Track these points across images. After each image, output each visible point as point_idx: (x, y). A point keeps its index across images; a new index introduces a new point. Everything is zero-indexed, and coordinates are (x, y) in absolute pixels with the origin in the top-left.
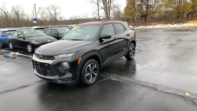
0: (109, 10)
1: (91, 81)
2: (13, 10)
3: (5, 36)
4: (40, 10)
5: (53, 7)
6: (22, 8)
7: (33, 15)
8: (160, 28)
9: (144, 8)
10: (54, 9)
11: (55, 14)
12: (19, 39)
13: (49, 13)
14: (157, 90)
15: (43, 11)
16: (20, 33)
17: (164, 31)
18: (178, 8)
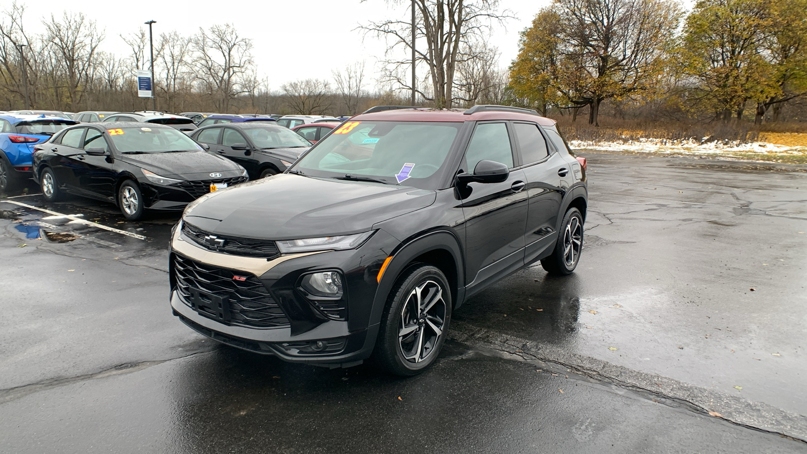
0: (451, 67)
1: (420, 357)
2: (51, 40)
3: (26, 141)
4: (166, 47)
5: (222, 39)
6: (91, 35)
7: (134, 64)
8: (655, 154)
9: (592, 69)
10: (225, 47)
11: (227, 69)
12: (89, 160)
13: (203, 62)
14: (703, 412)
15: (177, 52)
16: (92, 134)
17: (671, 166)
18: (722, 80)
